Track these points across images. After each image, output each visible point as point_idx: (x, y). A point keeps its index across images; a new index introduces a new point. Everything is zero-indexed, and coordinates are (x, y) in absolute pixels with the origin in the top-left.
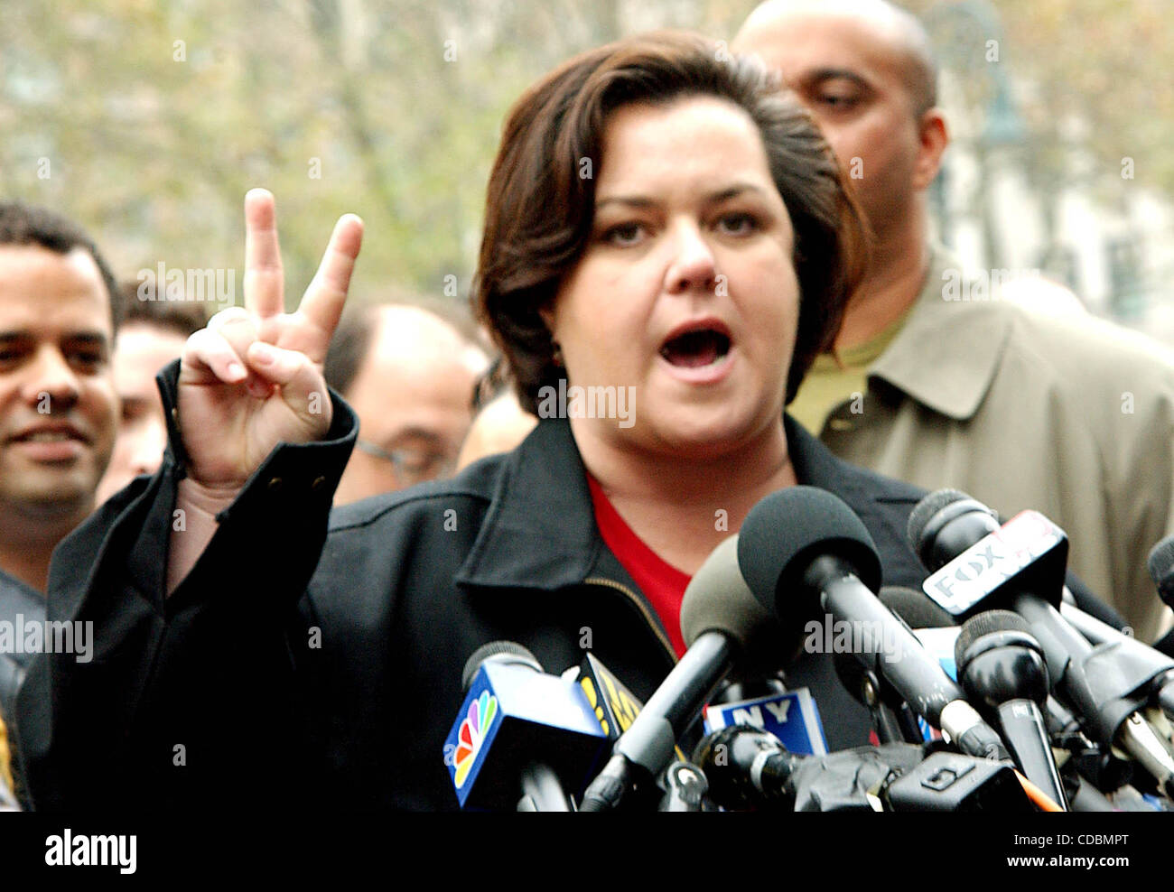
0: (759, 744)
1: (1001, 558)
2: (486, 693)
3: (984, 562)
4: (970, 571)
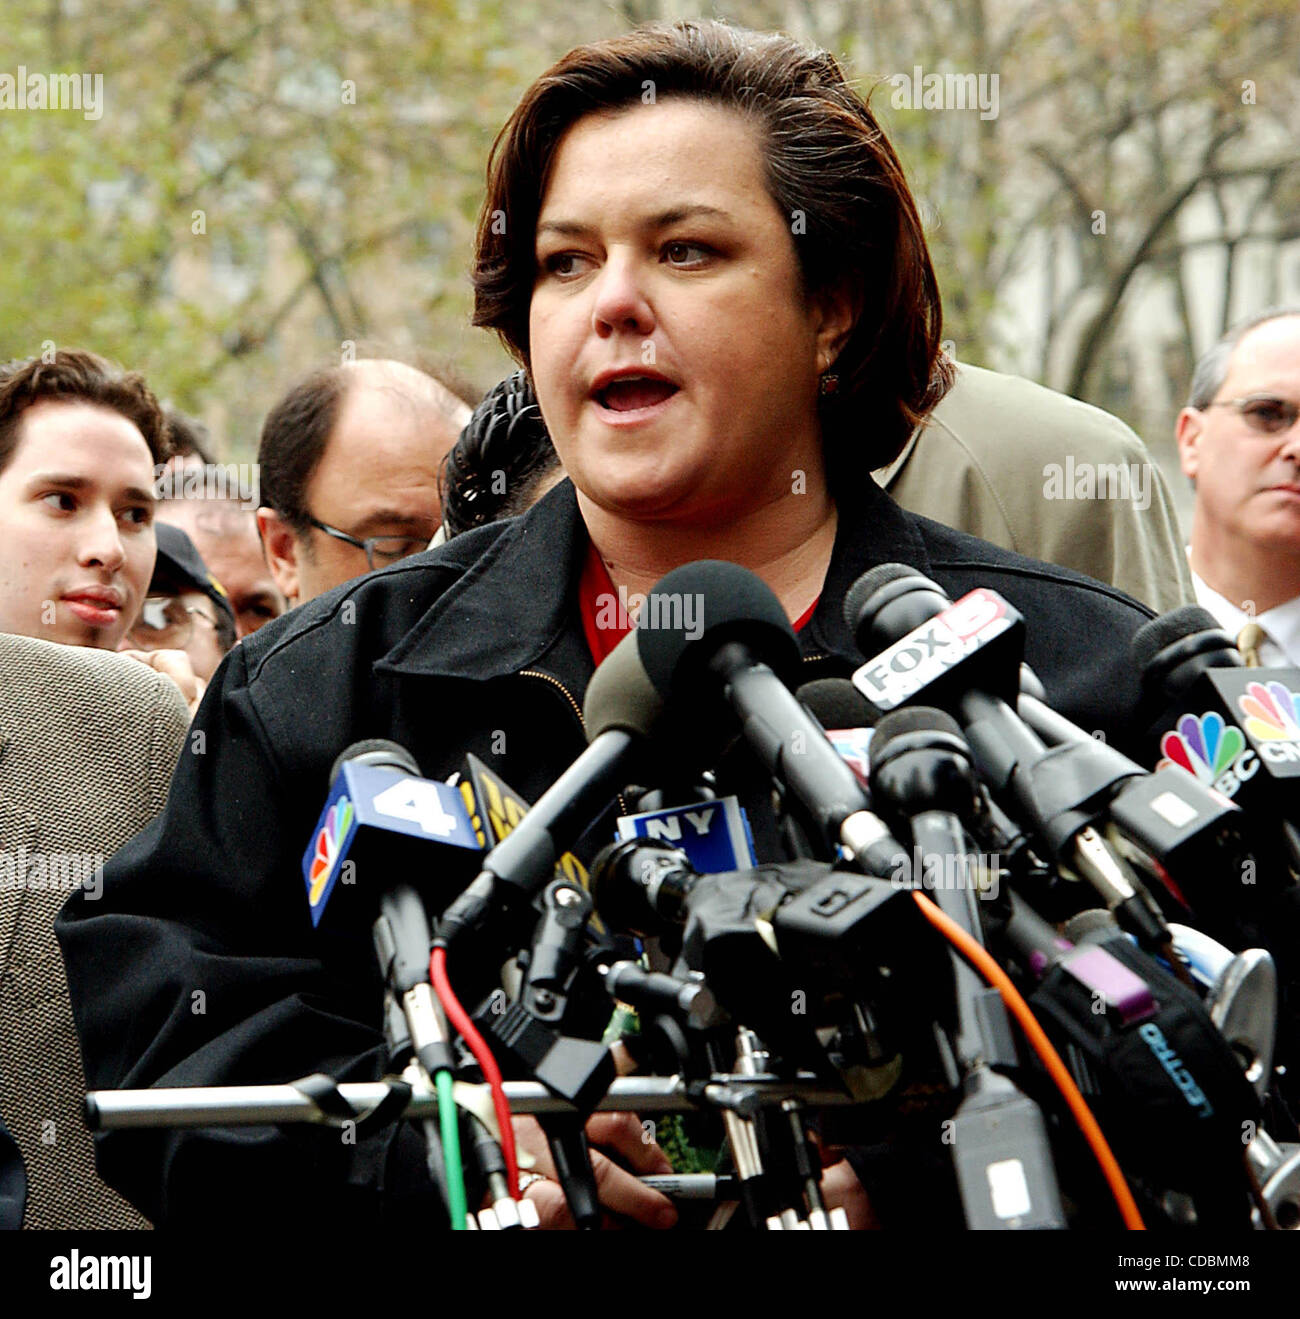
0: (662, 862)
1: (945, 644)
2: (344, 799)
3: (924, 649)
4: (907, 660)
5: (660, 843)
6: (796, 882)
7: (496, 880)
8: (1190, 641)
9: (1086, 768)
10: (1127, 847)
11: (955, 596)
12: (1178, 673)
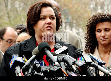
0: (38, 65)
1: (62, 50)
2: (14, 58)
6: (51, 67)
7: (26, 65)
8: (80, 51)
9: (73, 60)
10: (75, 66)
11: (63, 46)
12: (79, 53)
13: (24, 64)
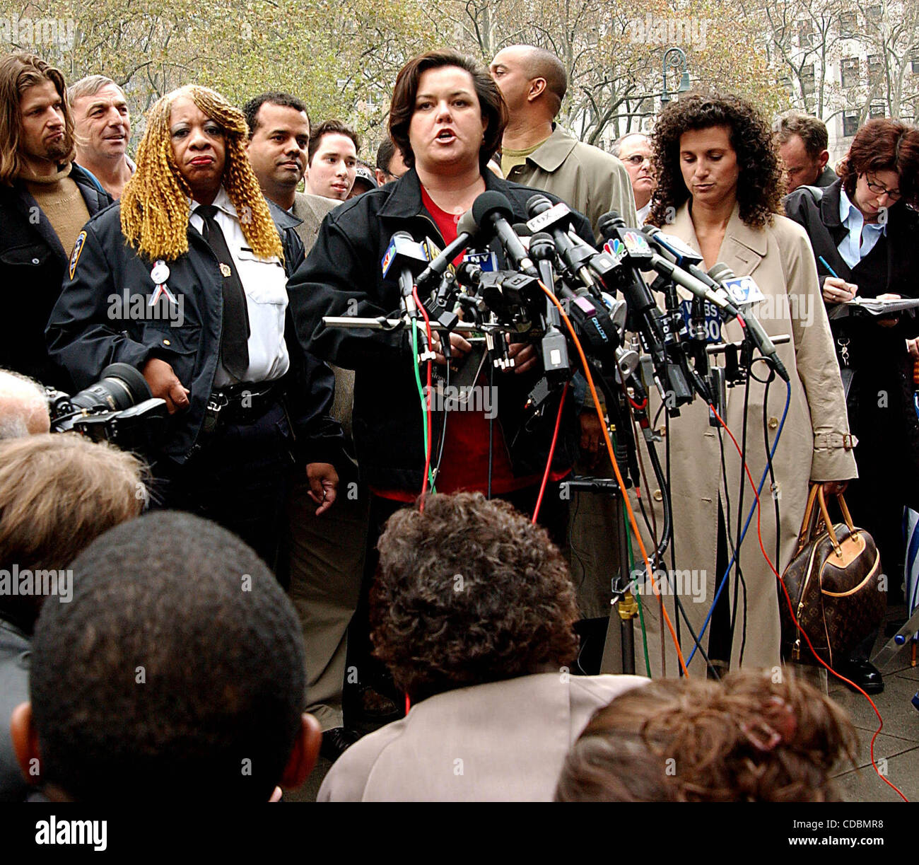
0: (475, 267)
1: (551, 216)
2: (393, 246)
3: (545, 217)
4: (541, 220)
5: (474, 263)
6: (508, 276)
7: (431, 269)
8: (613, 220)
9: (584, 252)
10: (593, 272)
11: (554, 205)
12: (610, 228)
13: (425, 265)
